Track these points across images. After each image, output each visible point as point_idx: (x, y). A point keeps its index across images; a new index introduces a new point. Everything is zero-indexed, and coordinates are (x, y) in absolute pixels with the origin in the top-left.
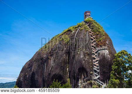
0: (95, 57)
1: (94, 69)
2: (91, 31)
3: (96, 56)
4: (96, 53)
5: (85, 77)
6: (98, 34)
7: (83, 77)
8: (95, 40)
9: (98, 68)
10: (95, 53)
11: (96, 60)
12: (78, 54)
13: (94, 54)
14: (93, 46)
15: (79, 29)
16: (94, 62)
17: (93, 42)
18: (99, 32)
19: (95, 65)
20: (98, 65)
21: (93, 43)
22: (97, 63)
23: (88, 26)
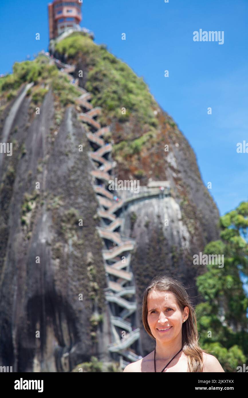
0: (115, 238)
1: (111, 298)
2: (89, 101)
3: (117, 230)
4: (118, 213)
5: (62, 344)
6: (122, 120)
7: (52, 343)
8: (109, 148)
9: (132, 291)
10: (112, 218)
11: (117, 252)
12: (23, 223)
13: (108, 222)
14: (100, 182)
15: (28, 95)
16: (110, 263)
17: (102, 160)
18: (131, 107)
19: (115, 279)
20: (128, 276)
21: (100, 164)
22: (124, 269)
23: (71, 78)
